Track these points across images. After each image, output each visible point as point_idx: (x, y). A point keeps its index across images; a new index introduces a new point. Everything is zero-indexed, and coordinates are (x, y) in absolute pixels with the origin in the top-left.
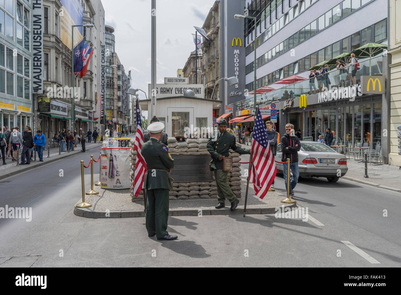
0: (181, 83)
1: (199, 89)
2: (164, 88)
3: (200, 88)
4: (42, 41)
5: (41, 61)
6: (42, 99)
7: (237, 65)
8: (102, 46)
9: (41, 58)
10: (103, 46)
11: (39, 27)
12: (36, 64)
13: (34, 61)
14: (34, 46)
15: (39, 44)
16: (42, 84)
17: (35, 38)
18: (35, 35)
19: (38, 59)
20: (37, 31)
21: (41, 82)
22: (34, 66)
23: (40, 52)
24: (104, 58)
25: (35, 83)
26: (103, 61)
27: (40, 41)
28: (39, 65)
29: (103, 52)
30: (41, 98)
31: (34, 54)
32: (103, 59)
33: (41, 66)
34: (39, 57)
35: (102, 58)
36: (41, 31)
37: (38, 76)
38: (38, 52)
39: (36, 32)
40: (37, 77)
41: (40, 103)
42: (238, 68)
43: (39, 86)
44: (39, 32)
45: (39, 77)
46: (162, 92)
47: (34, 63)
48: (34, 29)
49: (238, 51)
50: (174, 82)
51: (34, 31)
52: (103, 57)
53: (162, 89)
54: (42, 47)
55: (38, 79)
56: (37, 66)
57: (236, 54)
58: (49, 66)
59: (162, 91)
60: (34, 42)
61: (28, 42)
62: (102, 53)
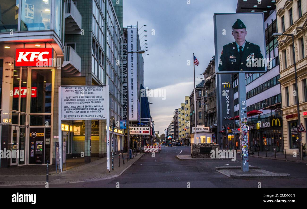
5: (126, 108)
7: (228, 99)
12: (124, 110)
13: (123, 108)
17: (124, 97)
19: (125, 107)
20: (125, 94)
22: (123, 111)
28: (126, 110)
37: (125, 116)
39: (124, 95)
42: (228, 102)
44: (126, 95)
48: (123, 93)
49: (228, 90)
55: (125, 117)
56: (125, 111)
57: (227, 93)
60: (123, 99)
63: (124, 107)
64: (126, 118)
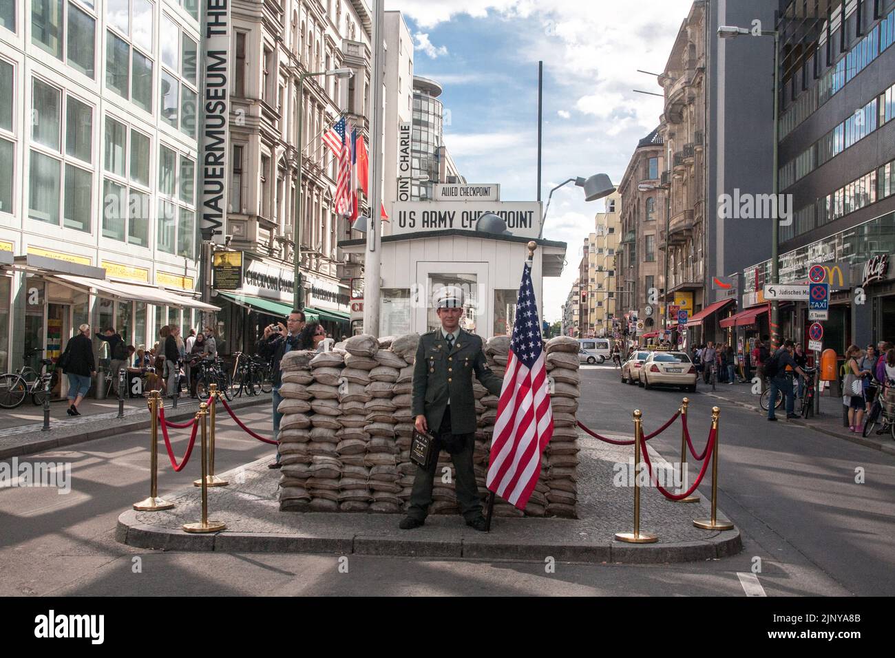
0: (478, 197)
1: (528, 214)
2: (432, 212)
3: (531, 212)
4: (226, 115)
5: (222, 164)
6: (222, 257)
8: (402, 129)
9: (222, 156)
10: (405, 129)
11: (220, 80)
12: (210, 172)
13: (207, 163)
14: (208, 126)
15: (219, 122)
16: (224, 220)
17: (211, 108)
18: (209, 101)
19: (217, 159)
20: (216, 91)
21: (221, 216)
23: (222, 141)
24: (406, 159)
25: (207, 217)
26: (404, 167)
27: (222, 115)
28: (218, 172)
29: (405, 145)
30: (222, 254)
31: (209, 148)
32: (404, 161)
33: (221, 176)
34: (218, 154)
35: (403, 159)
36: (224, 91)
37: (216, 200)
38: (215, 141)
39: (212, 94)
40: (213, 204)
41: (218, 267)
43: (215, 227)
44: (220, 94)
45: (216, 204)
46: (427, 222)
47: (206, 170)
48: (209, 85)
50: (459, 197)
51: (208, 91)
52: (404, 157)
53: (426, 214)
54: (226, 128)
55: (216, 208)
58: (245, 175)
59: (426, 220)
60: (208, 117)
61: (194, 117)
62: (402, 145)
63: (208, 156)
64: (221, 210)
